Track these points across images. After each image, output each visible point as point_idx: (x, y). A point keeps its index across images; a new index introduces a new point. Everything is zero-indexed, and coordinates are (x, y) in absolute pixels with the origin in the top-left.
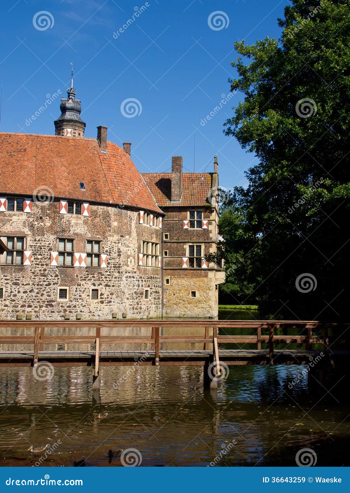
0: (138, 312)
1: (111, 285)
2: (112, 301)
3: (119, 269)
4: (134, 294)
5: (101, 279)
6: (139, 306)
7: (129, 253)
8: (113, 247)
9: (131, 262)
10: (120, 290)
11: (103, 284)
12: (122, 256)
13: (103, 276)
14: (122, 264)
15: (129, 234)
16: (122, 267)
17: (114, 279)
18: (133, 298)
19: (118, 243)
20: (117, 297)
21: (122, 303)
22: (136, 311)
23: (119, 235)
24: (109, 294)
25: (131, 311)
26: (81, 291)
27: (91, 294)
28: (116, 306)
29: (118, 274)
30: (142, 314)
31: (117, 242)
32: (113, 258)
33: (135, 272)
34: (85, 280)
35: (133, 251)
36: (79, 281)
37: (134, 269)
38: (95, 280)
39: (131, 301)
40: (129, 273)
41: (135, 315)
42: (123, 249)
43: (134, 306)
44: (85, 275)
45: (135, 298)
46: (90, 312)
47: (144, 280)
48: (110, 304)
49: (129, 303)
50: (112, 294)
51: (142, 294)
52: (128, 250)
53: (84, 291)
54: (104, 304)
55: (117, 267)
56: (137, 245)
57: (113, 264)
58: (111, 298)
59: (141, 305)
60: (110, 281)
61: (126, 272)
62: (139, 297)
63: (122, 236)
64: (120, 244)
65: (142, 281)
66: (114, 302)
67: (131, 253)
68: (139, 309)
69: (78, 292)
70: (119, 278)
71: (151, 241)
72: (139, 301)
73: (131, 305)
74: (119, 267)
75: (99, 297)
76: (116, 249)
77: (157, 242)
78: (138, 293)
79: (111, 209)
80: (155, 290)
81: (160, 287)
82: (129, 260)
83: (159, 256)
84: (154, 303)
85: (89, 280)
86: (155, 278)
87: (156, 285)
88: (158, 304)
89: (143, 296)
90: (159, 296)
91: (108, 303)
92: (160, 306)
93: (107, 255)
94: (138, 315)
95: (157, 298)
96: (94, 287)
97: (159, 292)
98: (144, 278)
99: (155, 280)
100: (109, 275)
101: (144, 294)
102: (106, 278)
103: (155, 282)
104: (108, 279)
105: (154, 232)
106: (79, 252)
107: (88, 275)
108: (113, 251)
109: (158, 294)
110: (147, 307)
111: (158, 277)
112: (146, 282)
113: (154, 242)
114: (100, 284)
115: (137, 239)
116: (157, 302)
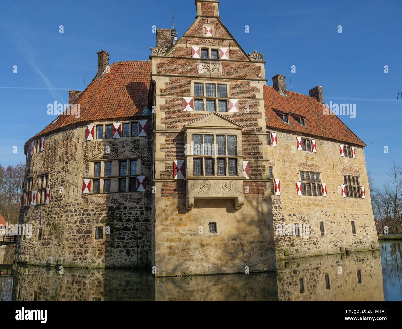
0: (82, 258)
1: (51, 223)
2: (51, 242)
3: (60, 203)
4: (75, 233)
5: (45, 217)
6: (84, 249)
7: (71, 181)
9: (73, 191)
10: (59, 228)
11: (47, 222)
12: (64, 186)
13: (46, 214)
14: (63, 196)
15: (73, 157)
16: (63, 199)
17: (54, 215)
18: (74, 239)
19: (62, 172)
20: (55, 238)
22: (77, 256)
23: (65, 162)
24: (49, 234)
25: (71, 256)
27: (38, 235)
28: (53, 249)
29: (59, 209)
31: (62, 170)
32: (56, 191)
33: (78, 204)
34: (35, 219)
35: (76, 177)
36: (32, 221)
37: (76, 200)
38: (41, 219)
39: (71, 242)
40: (70, 206)
41: (77, 261)
42: (66, 177)
43: (76, 249)
44: (35, 214)
45: (77, 238)
47: (92, 213)
48: (49, 246)
49: (69, 245)
50: (51, 234)
51: (89, 232)
52: (71, 177)
54: (45, 246)
56: (82, 169)
57: (56, 198)
58: (50, 239)
59: (88, 249)
60: (51, 218)
61: (66, 206)
62: (83, 236)
63: (67, 163)
64: (64, 172)
65: (89, 214)
66: (52, 244)
68: (84, 254)
70: (59, 214)
72: (84, 242)
73: (72, 248)
74: (60, 200)
75: (42, 238)
76: (60, 180)
77: (133, 157)
78: (82, 232)
79: (59, 136)
80: (122, 227)
81: (140, 221)
82: (71, 189)
83: (139, 175)
84: (116, 245)
85: (38, 218)
86: (122, 208)
87: (127, 218)
88: (131, 247)
89: (89, 236)
90: (134, 234)
91: (47, 245)
92: (139, 250)
93: (52, 188)
94: (82, 262)
95: (128, 238)
96: (40, 226)
97: (135, 229)
98: (92, 210)
99: (122, 211)
100: (51, 211)
101: (94, 233)
102: (48, 214)
103: (121, 214)
104: (49, 216)
105: (125, 145)
106: (35, 189)
107: (37, 213)
108: (57, 182)
109: (132, 231)
110: (99, 250)
111: (133, 206)
112: (97, 215)
113: (125, 157)
114: (44, 223)
115: (84, 162)
116: (127, 243)
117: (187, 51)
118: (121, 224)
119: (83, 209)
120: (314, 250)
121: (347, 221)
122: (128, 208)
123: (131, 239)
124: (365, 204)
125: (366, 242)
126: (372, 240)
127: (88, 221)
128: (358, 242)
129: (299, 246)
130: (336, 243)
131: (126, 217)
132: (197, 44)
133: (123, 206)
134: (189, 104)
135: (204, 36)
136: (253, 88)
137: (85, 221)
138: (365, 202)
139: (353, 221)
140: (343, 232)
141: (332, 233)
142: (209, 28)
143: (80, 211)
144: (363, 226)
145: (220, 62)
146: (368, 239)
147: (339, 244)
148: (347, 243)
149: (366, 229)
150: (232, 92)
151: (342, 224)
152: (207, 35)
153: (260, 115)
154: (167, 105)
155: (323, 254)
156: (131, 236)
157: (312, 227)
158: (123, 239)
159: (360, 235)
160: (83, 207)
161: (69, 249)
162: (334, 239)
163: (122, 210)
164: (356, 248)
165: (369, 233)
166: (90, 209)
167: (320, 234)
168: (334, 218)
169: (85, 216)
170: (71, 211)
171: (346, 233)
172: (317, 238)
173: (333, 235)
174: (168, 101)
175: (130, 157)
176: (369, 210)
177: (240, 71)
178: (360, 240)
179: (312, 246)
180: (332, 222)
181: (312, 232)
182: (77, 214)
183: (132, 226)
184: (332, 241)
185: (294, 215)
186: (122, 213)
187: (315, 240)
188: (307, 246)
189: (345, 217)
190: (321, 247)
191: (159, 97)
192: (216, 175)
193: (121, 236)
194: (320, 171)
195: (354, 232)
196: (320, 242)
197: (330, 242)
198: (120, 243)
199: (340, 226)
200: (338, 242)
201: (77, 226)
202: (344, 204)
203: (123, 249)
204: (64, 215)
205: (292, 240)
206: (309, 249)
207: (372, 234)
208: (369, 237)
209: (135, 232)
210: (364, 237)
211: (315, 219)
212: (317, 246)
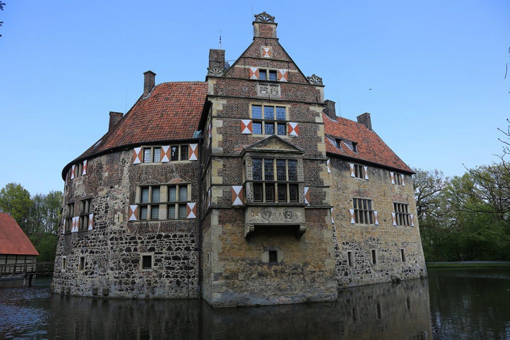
0: (129, 288)
1: (95, 251)
2: (95, 272)
3: (105, 230)
4: (121, 263)
5: (87, 245)
6: (131, 279)
7: (116, 207)
8: (101, 204)
9: (119, 218)
10: (103, 257)
11: (89, 251)
12: (109, 212)
13: (89, 241)
14: (108, 223)
15: (119, 182)
16: (108, 226)
17: (98, 243)
18: (120, 269)
19: (107, 197)
20: (99, 268)
21: (104, 275)
22: (124, 286)
23: (109, 187)
24: (93, 263)
25: (117, 287)
26: (72, 260)
27: (80, 263)
28: (97, 279)
29: (103, 236)
30: (135, 291)
31: (106, 195)
32: (100, 217)
33: (124, 232)
34: (76, 247)
35: (122, 203)
36: (73, 249)
37: (122, 227)
38: (83, 247)
39: (117, 272)
40: (115, 233)
41: (123, 292)
42: (111, 203)
43: (122, 280)
44: (77, 241)
45: (123, 268)
46: (77, 286)
47: (139, 241)
48: (93, 276)
49: (115, 275)
50: (95, 263)
51: (136, 261)
52: (116, 203)
53: (75, 260)
54: (88, 276)
55: (103, 227)
56: (128, 194)
57: (100, 225)
58: (94, 269)
59: (135, 279)
60: (94, 246)
61: (111, 233)
62: (130, 266)
63: (111, 187)
64: (109, 198)
65: (136, 243)
66: (96, 273)
67: (119, 207)
68: (130, 285)
69: (71, 261)
70: (103, 242)
71: (168, 183)
72: (131, 272)
73: (118, 278)
74: (105, 227)
75: (85, 267)
76: (104, 205)
77: (183, 182)
78: (128, 261)
79: (104, 159)
80: (172, 256)
81: (191, 250)
82: (116, 216)
83: (189, 202)
84: (166, 275)
85: (80, 246)
86: (171, 236)
87: (176, 247)
88: (181, 277)
89: (137, 265)
90: (185, 264)
91: (91, 274)
92: (190, 280)
93: (95, 214)
94: (129, 293)
95: (179, 267)
96: (82, 255)
97: (185, 258)
98: (140, 238)
99: (172, 240)
100: (94, 239)
101: (141, 262)
102: (91, 242)
103: (171, 243)
104: (93, 244)
105: (174, 169)
106: (76, 216)
107: (79, 240)
108: (101, 208)
109: (182, 261)
110: (147, 280)
111: (184, 234)
112: (145, 244)
113: (175, 183)
114: (87, 251)
115: (130, 187)
116: (177, 273)
117: (245, 72)
118: (170, 254)
119: (130, 237)
120: (366, 280)
121: (397, 249)
122: (178, 236)
123: (181, 268)
124: (414, 232)
125: (415, 270)
126: (420, 267)
127: (136, 250)
128: (407, 270)
129: (352, 275)
130: (387, 271)
131: (176, 245)
132: (255, 65)
133: (173, 234)
134: (247, 127)
135: (262, 57)
136: (313, 111)
137: (133, 250)
138: (414, 230)
139: (402, 249)
140: (394, 260)
142: (267, 49)
143: (127, 239)
144: (413, 254)
145: (279, 84)
146: (417, 267)
147: (390, 272)
148: (397, 272)
149: (415, 257)
150: (291, 115)
151: (393, 252)
152: (265, 56)
153: (319, 140)
154: (224, 127)
155: (375, 283)
156: (181, 265)
157: (365, 256)
158: (173, 269)
159: (409, 263)
160: (129, 234)
161: (115, 280)
162: (386, 267)
163: (171, 238)
164: (406, 276)
165: (418, 261)
166: (137, 237)
167: (372, 262)
168: (386, 246)
169: (132, 244)
170: (116, 239)
171: (396, 261)
172: (369, 267)
173: (385, 263)
174: (225, 123)
175: (179, 183)
176: (418, 238)
177: (299, 93)
178: (410, 268)
179: (364, 275)
180: (383, 250)
181: (365, 261)
182: (123, 242)
183: (183, 256)
184: (384, 269)
185: (347, 243)
186: (172, 241)
187: (367, 269)
188: (360, 275)
189: (396, 245)
190: (373, 276)
191: (216, 119)
192: (277, 202)
193: (171, 266)
194: (372, 199)
195: (404, 260)
196: (372, 271)
198: (169, 273)
199: (391, 254)
201: (124, 255)
202: (395, 232)
203: (172, 279)
204: (109, 242)
205: (345, 269)
206: (362, 278)
207: (420, 262)
208: (417, 264)
209: (186, 261)
210: (413, 265)
211: (368, 247)
212: (370, 275)
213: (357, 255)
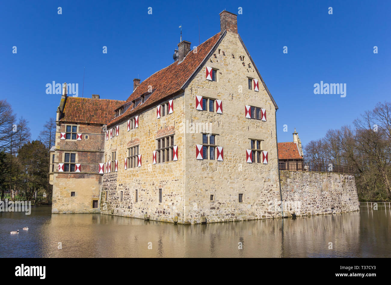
120: (127, 213)
121: (154, 189)
124: (177, 167)
125: (169, 213)
126: (177, 211)
128: (161, 212)
129: (120, 208)
130: (143, 209)
138: (178, 165)
139: (160, 188)
140: (150, 200)
141: (142, 200)
144: (170, 194)
146: (172, 209)
147: (145, 211)
148: (151, 211)
149: (172, 198)
151: (150, 192)
155: (133, 217)
157: (130, 194)
159: (166, 204)
162: (142, 206)
164: (158, 218)
165: (175, 203)
167: (134, 200)
168: (145, 186)
171: (151, 201)
172: (132, 204)
173: (142, 202)
176: (181, 174)
178: (164, 210)
179: (127, 210)
180: (142, 190)
181: (129, 199)
184: (141, 207)
185: (122, 185)
187: (130, 205)
188: (124, 209)
189: (153, 184)
190: (133, 211)
195: (160, 201)
196: (134, 207)
197: (139, 208)
199: (148, 193)
200: (144, 209)
202: (154, 171)
205: (117, 203)
206: (125, 211)
207: (178, 204)
208: (174, 207)
210: (168, 207)
211: (133, 187)
212: (131, 210)
213: (125, 193)
